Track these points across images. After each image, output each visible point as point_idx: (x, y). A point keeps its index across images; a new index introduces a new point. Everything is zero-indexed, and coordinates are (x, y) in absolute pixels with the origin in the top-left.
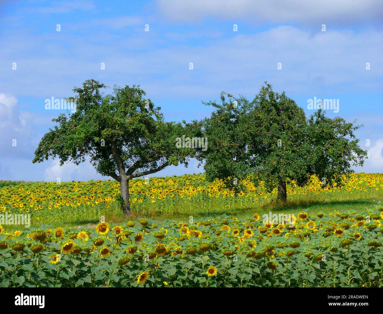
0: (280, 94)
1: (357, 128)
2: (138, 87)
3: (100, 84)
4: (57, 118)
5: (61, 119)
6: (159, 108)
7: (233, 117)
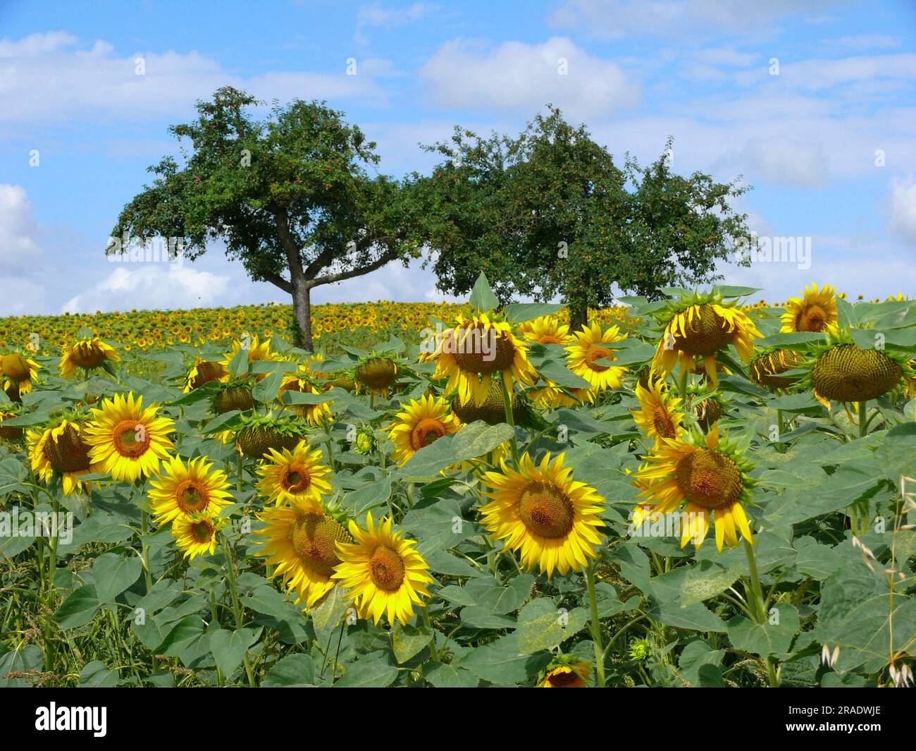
0: (576, 129)
1: (740, 192)
2: (323, 103)
3: (247, 96)
4: (157, 165)
5: (166, 167)
6: (372, 145)
7: (476, 173)
